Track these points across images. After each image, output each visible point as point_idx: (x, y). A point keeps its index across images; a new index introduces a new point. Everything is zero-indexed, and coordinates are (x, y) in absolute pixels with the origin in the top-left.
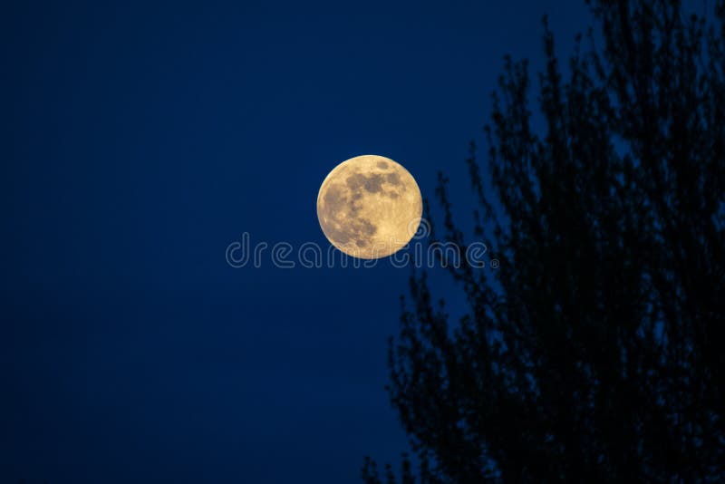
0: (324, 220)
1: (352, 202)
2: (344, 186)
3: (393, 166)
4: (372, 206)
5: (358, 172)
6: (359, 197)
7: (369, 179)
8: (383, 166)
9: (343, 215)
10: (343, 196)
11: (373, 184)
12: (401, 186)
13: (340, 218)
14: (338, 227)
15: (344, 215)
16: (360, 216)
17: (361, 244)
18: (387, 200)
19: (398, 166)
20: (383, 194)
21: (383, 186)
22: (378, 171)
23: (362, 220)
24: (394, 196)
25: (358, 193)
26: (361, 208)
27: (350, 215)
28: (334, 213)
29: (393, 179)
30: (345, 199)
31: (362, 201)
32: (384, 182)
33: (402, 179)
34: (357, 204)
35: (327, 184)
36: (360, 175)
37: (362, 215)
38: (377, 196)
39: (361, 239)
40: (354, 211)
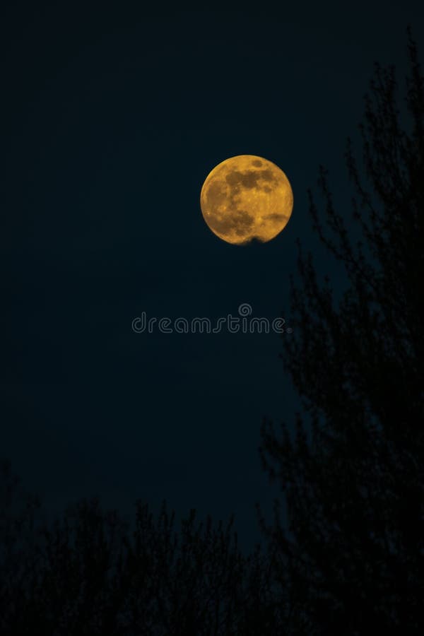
0: (207, 212)
1: (231, 197)
2: (224, 183)
3: (267, 165)
4: (249, 200)
5: (236, 171)
6: (237, 192)
7: (245, 176)
8: (258, 164)
9: (223, 208)
10: (223, 192)
11: (249, 180)
12: (274, 182)
13: (221, 211)
14: (219, 218)
15: (225, 208)
16: (239, 209)
17: (240, 233)
18: (262, 194)
19: (271, 164)
20: (258, 189)
21: (258, 182)
22: (253, 168)
23: (240, 212)
24: (268, 190)
25: (236, 188)
26: (240, 201)
27: (229, 208)
28: (215, 207)
29: (267, 175)
30: (225, 194)
31: (239, 196)
32: (258, 179)
33: (275, 175)
34: (235, 199)
35: (209, 182)
36: (238, 173)
37: (240, 207)
38: (254, 191)
39: (240, 229)
40: (233, 204)
